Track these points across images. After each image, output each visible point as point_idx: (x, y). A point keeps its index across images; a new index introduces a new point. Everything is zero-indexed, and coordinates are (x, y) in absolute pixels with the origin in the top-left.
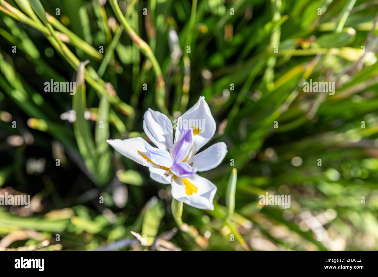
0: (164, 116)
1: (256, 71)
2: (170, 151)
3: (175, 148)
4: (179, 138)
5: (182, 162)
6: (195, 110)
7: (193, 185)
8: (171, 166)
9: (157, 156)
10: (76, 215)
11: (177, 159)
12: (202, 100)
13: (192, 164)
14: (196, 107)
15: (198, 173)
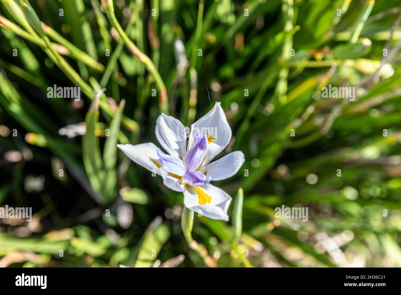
0: (178, 122)
1: (267, 83)
2: (183, 159)
3: (189, 156)
4: (192, 145)
5: (195, 171)
6: (210, 116)
7: (206, 195)
8: (184, 175)
9: (169, 163)
10: (76, 236)
11: (190, 168)
12: (218, 106)
13: (206, 173)
14: (211, 114)
15: (212, 182)
